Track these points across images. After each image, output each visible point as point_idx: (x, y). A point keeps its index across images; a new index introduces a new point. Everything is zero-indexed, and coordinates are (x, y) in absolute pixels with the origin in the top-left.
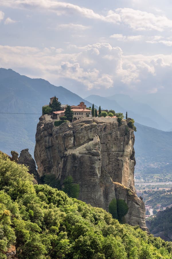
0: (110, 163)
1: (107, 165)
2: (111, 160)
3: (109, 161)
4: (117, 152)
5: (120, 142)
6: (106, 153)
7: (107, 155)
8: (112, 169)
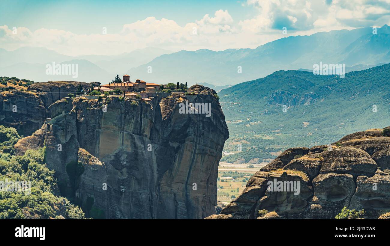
0: (88, 132)
1: (85, 134)
2: (88, 131)
3: (87, 131)
4: (94, 125)
5: (96, 116)
6: (85, 124)
7: (85, 126)
8: (89, 138)
